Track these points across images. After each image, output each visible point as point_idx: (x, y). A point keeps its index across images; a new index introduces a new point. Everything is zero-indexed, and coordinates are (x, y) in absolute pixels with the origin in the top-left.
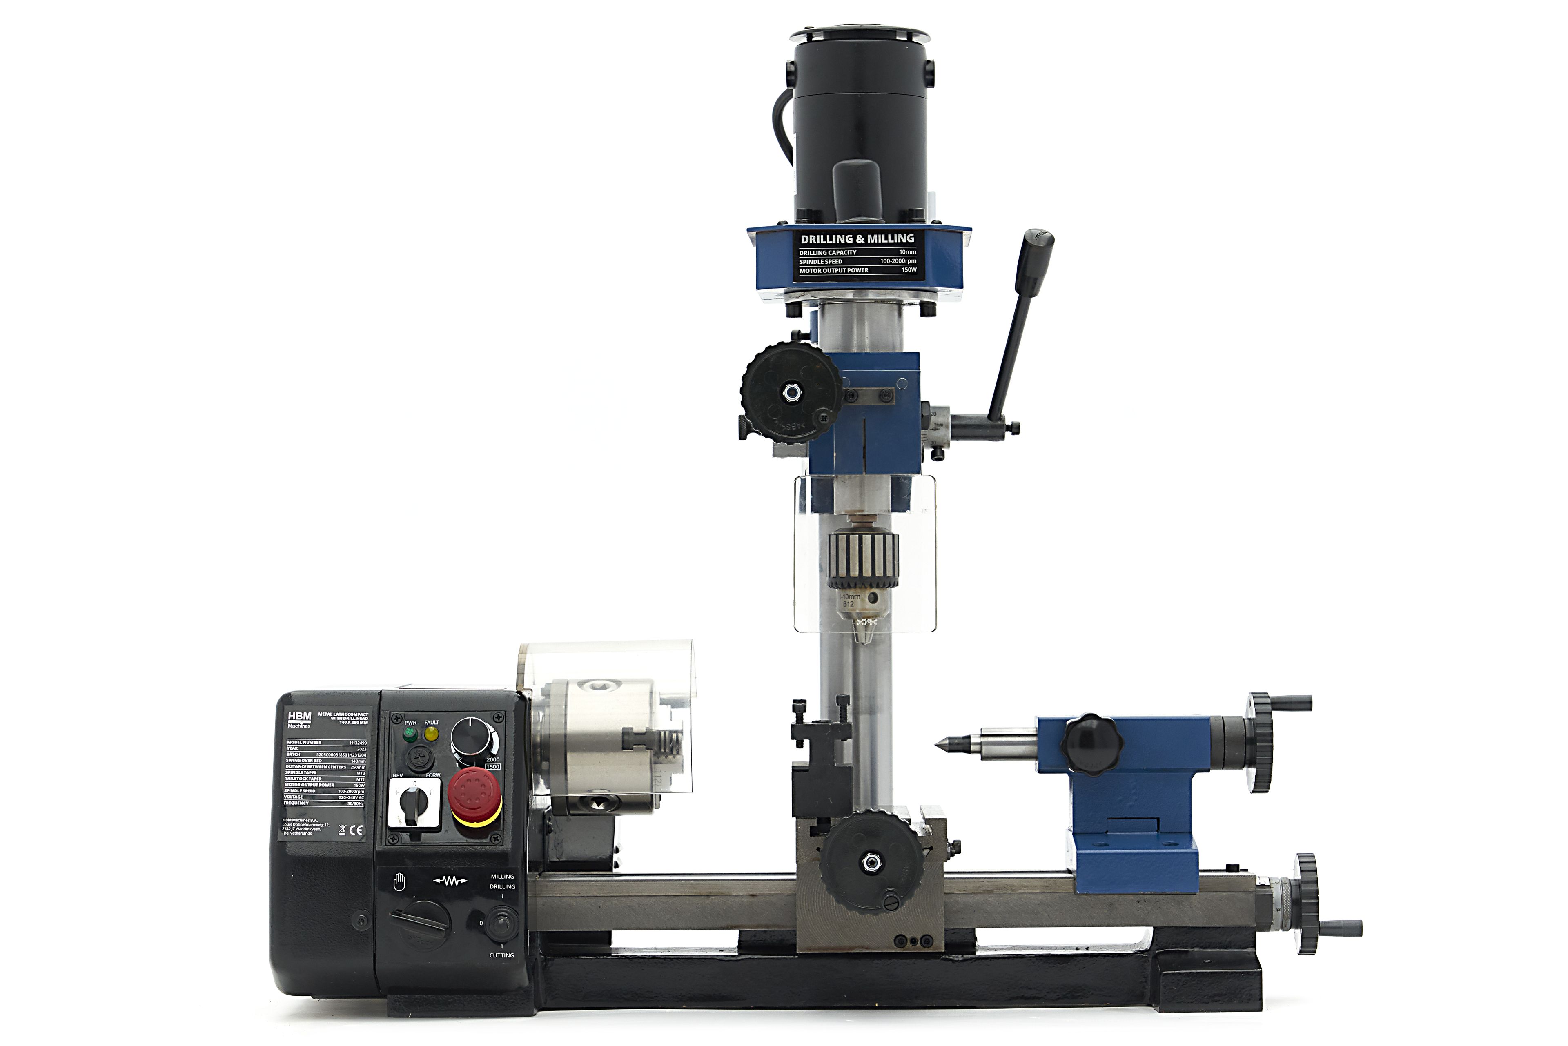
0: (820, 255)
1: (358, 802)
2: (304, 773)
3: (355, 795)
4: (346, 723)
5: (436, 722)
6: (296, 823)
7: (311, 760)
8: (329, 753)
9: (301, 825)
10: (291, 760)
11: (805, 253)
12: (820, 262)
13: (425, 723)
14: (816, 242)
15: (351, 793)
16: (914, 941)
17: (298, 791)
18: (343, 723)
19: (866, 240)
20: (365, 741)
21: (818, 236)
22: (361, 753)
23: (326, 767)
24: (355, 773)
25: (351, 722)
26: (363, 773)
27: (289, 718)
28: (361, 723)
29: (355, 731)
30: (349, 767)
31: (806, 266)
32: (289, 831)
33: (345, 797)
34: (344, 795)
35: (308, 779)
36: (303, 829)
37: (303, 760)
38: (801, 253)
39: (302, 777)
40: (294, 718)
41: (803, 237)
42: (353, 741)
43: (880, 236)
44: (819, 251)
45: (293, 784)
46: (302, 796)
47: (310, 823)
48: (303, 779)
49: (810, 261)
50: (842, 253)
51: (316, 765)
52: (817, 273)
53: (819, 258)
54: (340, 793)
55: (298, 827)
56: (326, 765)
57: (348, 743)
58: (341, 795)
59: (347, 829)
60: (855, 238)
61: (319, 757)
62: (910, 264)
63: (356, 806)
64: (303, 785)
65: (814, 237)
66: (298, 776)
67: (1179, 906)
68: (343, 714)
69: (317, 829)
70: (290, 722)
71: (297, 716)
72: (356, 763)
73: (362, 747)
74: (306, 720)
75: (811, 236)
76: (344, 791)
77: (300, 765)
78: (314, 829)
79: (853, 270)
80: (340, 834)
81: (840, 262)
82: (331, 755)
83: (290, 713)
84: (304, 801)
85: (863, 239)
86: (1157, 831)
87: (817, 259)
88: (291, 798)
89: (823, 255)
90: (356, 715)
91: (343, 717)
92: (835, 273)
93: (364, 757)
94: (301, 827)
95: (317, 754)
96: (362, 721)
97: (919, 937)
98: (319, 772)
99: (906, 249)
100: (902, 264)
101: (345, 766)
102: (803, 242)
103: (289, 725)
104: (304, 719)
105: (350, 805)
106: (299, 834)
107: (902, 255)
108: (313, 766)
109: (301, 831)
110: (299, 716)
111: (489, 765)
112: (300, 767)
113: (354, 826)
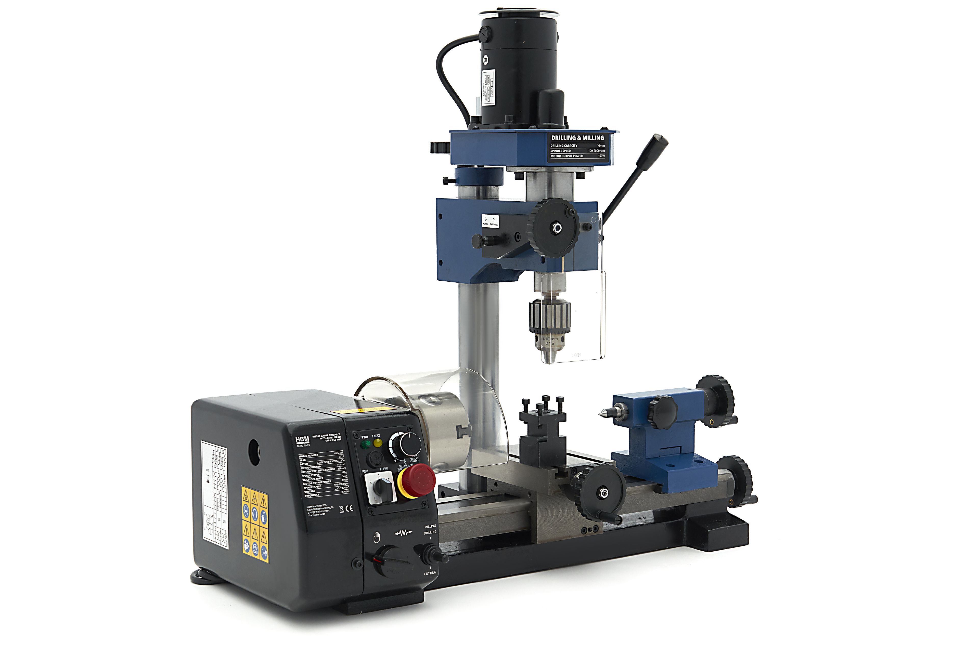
0: (560, 147)
1: (347, 490)
2: (312, 475)
3: (344, 486)
4: (329, 441)
5: (378, 436)
6: (315, 508)
7: (315, 467)
8: (324, 461)
9: (318, 509)
10: (303, 468)
11: (553, 146)
12: (560, 151)
13: (373, 436)
14: (559, 139)
15: (341, 485)
16: (590, 530)
17: (311, 487)
18: (327, 441)
19: (582, 139)
20: (342, 451)
21: (560, 136)
22: (342, 459)
23: (324, 470)
24: (340, 472)
25: (332, 440)
26: (345, 472)
27: (297, 441)
28: (338, 440)
29: (335, 445)
30: (336, 469)
31: (554, 153)
32: (312, 514)
33: (338, 488)
34: (338, 487)
35: (316, 479)
36: (320, 512)
37: (311, 467)
38: (552, 146)
39: (312, 478)
40: (299, 441)
41: (552, 136)
42: (336, 452)
43: (588, 136)
44: (560, 145)
45: (308, 483)
46: (314, 490)
47: (323, 507)
48: (312, 479)
49: (555, 150)
50: (570, 146)
51: (318, 469)
52: (559, 158)
53: (560, 148)
54: (335, 486)
55: (316, 510)
56: (323, 469)
57: (333, 453)
58: (336, 487)
59: (344, 508)
60: (577, 137)
61: (318, 464)
62: (602, 152)
63: (346, 493)
64: (314, 483)
65: (558, 136)
66: (309, 477)
67: (697, 492)
68: (326, 435)
69: (327, 511)
70: (298, 443)
71: (301, 439)
72: (340, 466)
73: (341, 455)
74: (306, 441)
75: (556, 136)
76: (337, 485)
77: (309, 470)
78: (326, 511)
79: (576, 156)
80: (341, 512)
81: (570, 151)
82: (325, 462)
83: (296, 438)
84: (316, 494)
85: (581, 138)
86: (680, 453)
87: (559, 149)
88: (309, 492)
89: (562, 147)
90: (333, 435)
91: (327, 437)
92: (567, 158)
93: (344, 461)
94: (318, 510)
95: (317, 462)
96: (338, 438)
97: (592, 527)
98: (321, 474)
99: (600, 144)
100: (598, 152)
101: (334, 468)
102: (552, 139)
103: (297, 445)
104: (305, 441)
105: (342, 493)
106: (318, 515)
107: (599, 147)
108: (317, 470)
109: (319, 513)
110: (302, 439)
111: (412, 459)
112: (309, 472)
113: (348, 506)
